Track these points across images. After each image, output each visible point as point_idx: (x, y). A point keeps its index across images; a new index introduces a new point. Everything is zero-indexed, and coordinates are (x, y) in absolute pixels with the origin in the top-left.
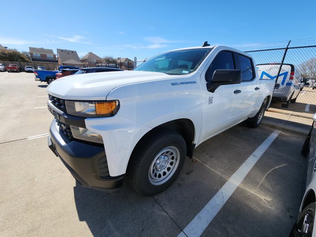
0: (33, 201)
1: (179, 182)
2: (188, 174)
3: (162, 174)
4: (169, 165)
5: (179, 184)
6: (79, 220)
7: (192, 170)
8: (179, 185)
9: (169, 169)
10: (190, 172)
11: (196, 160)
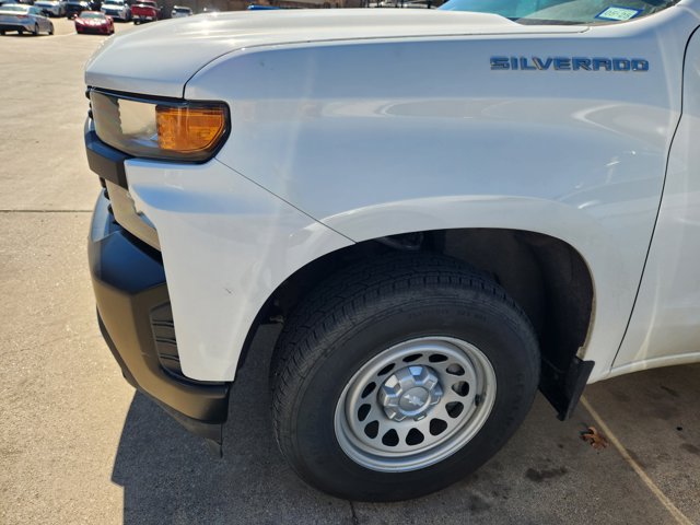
0: (39, 380)
1: (478, 493)
2: (535, 476)
3: (402, 436)
4: (440, 412)
5: (476, 498)
6: (110, 477)
7: (564, 471)
8: (475, 506)
9: (437, 426)
10: (551, 474)
11: (604, 438)
